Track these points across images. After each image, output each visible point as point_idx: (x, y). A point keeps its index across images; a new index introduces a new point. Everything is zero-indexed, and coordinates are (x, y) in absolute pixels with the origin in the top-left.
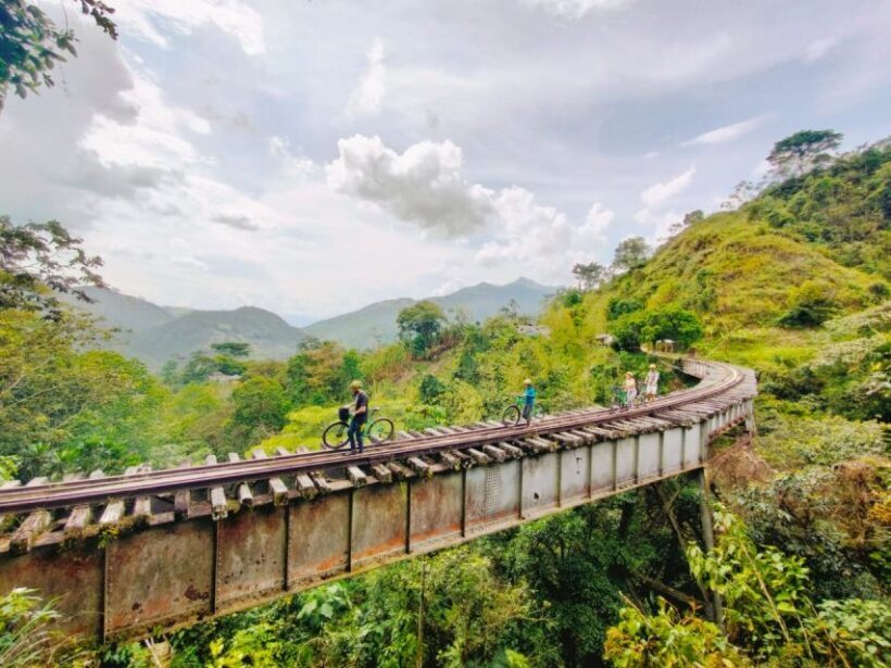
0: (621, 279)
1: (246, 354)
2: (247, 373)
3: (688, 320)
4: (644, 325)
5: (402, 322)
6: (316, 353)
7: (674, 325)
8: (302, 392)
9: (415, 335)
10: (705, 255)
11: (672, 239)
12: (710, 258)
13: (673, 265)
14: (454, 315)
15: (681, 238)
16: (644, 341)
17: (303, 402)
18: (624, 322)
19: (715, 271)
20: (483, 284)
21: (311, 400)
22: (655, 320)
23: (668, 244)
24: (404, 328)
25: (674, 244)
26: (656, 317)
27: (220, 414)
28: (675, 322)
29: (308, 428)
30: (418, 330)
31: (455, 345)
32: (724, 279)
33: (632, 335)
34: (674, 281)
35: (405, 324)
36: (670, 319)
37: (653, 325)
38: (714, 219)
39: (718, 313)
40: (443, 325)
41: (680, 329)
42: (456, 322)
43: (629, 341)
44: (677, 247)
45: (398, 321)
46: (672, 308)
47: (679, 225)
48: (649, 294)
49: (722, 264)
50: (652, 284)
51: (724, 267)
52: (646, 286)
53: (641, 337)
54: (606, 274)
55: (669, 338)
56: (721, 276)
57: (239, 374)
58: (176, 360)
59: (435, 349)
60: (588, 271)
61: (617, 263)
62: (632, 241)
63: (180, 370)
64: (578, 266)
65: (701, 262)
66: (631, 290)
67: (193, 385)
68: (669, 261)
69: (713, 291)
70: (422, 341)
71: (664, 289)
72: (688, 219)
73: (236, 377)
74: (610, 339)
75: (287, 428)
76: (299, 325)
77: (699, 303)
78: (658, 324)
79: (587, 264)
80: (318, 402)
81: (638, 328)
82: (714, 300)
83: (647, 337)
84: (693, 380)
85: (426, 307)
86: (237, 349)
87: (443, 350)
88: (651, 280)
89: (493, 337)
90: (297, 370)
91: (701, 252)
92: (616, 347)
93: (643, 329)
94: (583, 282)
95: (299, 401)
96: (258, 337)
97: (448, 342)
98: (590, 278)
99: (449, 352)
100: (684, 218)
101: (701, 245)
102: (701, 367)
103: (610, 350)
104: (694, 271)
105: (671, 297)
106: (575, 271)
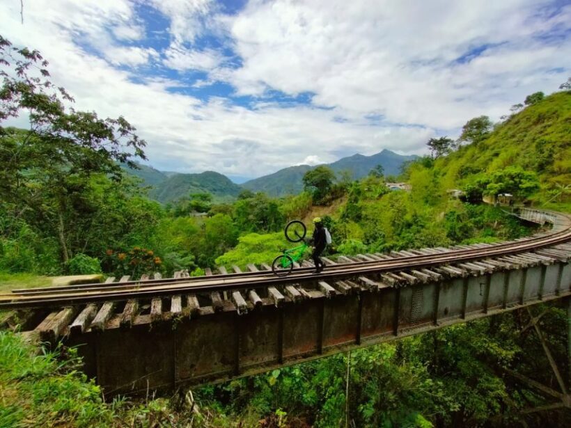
0: (467, 148)
1: (209, 200)
2: (210, 211)
3: (530, 179)
4: (488, 183)
5: (306, 180)
6: (253, 201)
7: (516, 182)
8: (244, 223)
9: (314, 189)
10: (545, 127)
11: (513, 117)
12: (549, 130)
13: (513, 136)
14: (341, 176)
15: (520, 116)
16: (488, 194)
17: (244, 230)
18: (470, 182)
19: (553, 140)
20: (358, 155)
21: (250, 230)
22: (500, 179)
23: (509, 121)
24: (307, 185)
25: (516, 120)
26: (500, 176)
27: (198, 235)
28: (517, 180)
29: (251, 247)
30: (317, 185)
31: (342, 196)
32: (561, 146)
33: (477, 190)
34: (514, 150)
35: (308, 182)
36: (512, 178)
37: (496, 183)
38: (551, 99)
39: (553, 173)
40: (334, 183)
41: (520, 185)
42: (342, 181)
43: (475, 195)
44: (517, 123)
45: (303, 179)
46: (512, 170)
47: (520, 105)
48: (491, 160)
49: (560, 135)
50: (493, 152)
51: (562, 137)
52: (488, 153)
53: (485, 192)
54: (454, 145)
55: (508, 193)
56: (559, 144)
57: (206, 212)
58: (171, 203)
59: (328, 197)
60: (439, 144)
61: (464, 137)
62: (477, 120)
63: (172, 211)
64: (432, 140)
65: (541, 132)
66: (475, 157)
67: (181, 218)
68: (510, 133)
69: (550, 156)
70: (319, 193)
71: (503, 155)
72: (528, 100)
73: (204, 214)
74: (457, 193)
75: (239, 246)
76: (239, 182)
77: (536, 164)
78: (501, 182)
79: (438, 138)
80: (255, 231)
81: (484, 185)
82: (551, 163)
83: (492, 192)
84: (531, 226)
85: (322, 170)
86: (204, 198)
87: (333, 199)
88: (493, 149)
89: (369, 190)
90: (243, 212)
91: (539, 127)
92: (463, 199)
93: (488, 186)
94: (435, 152)
95: (243, 228)
96: (215, 190)
97: (338, 193)
98: (440, 149)
99: (339, 200)
100: (525, 99)
101: (540, 119)
102: (539, 215)
103: (458, 201)
104: (534, 140)
105: (510, 161)
106: (429, 144)
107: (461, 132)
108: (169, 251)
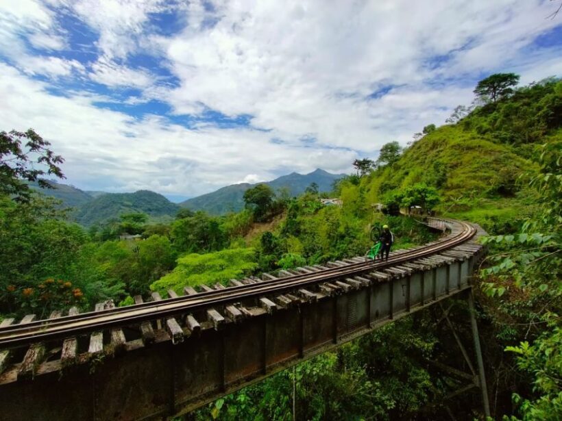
0: (385, 167)
1: (143, 221)
2: (145, 233)
3: (432, 193)
4: (403, 197)
5: (246, 198)
6: (192, 220)
7: (422, 196)
8: (183, 244)
9: (255, 206)
10: (438, 152)
11: (416, 143)
12: (442, 154)
13: (417, 159)
14: (280, 193)
15: (421, 142)
16: (403, 207)
17: (183, 251)
18: (390, 196)
19: (445, 162)
20: (294, 173)
21: (190, 250)
22: (411, 194)
23: (413, 146)
24: (248, 202)
25: (418, 145)
26: (411, 191)
27: (130, 260)
28: (423, 194)
29: (191, 268)
30: (257, 203)
31: (281, 212)
32: (450, 167)
33: (395, 203)
34: (419, 169)
35: (248, 199)
36: (420, 193)
37: (409, 197)
38: (441, 130)
39: (448, 188)
40: (274, 199)
41: (426, 199)
42: (281, 198)
43: (393, 208)
44: (419, 148)
45: (244, 197)
46: (419, 186)
47: (420, 134)
48: (403, 178)
49: (449, 158)
50: (404, 171)
51: (451, 160)
52: (401, 172)
53: (401, 205)
54: (374, 165)
55: (418, 205)
56: (449, 165)
57: (140, 234)
58: (97, 226)
59: (268, 213)
60: (362, 164)
61: (381, 159)
62: (390, 144)
63: (98, 234)
64: (357, 161)
65: (436, 156)
66: (391, 175)
67: (109, 242)
68: (415, 156)
69: (444, 175)
70: (260, 210)
71: (412, 174)
72: (425, 130)
73: (138, 236)
74: (380, 206)
75: (177, 268)
76: (176, 201)
77: (436, 182)
78: (412, 196)
79: (362, 160)
80: (195, 251)
81: (399, 199)
82: (445, 180)
83: (406, 204)
84: (437, 232)
85: (262, 188)
86: (138, 219)
87: (273, 215)
88: (404, 169)
89: (306, 206)
90: (182, 232)
91: (434, 152)
92: (384, 211)
93: (403, 200)
94: (360, 171)
95: (182, 250)
96: (150, 210)
97: (278, 209)
98: (363, 168)
99: (279, 217)
100: (423, 129)
101: (435, 146)
102: (441, 223)
103: (381, 213)
104: (432, 162)
105: (417, 179)
106: (355, 164)
107: (378, 155)
108: (94, 280)
